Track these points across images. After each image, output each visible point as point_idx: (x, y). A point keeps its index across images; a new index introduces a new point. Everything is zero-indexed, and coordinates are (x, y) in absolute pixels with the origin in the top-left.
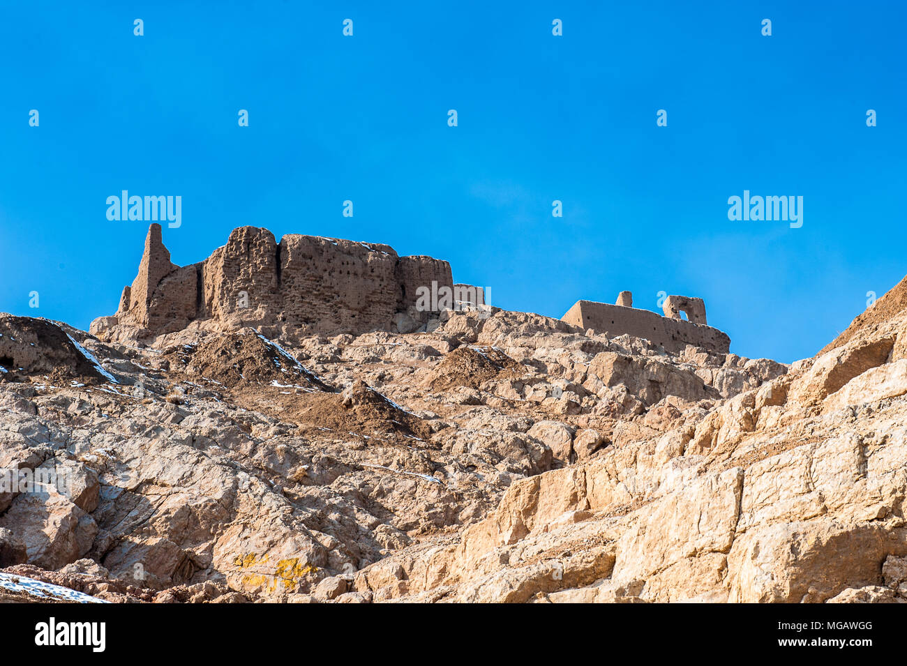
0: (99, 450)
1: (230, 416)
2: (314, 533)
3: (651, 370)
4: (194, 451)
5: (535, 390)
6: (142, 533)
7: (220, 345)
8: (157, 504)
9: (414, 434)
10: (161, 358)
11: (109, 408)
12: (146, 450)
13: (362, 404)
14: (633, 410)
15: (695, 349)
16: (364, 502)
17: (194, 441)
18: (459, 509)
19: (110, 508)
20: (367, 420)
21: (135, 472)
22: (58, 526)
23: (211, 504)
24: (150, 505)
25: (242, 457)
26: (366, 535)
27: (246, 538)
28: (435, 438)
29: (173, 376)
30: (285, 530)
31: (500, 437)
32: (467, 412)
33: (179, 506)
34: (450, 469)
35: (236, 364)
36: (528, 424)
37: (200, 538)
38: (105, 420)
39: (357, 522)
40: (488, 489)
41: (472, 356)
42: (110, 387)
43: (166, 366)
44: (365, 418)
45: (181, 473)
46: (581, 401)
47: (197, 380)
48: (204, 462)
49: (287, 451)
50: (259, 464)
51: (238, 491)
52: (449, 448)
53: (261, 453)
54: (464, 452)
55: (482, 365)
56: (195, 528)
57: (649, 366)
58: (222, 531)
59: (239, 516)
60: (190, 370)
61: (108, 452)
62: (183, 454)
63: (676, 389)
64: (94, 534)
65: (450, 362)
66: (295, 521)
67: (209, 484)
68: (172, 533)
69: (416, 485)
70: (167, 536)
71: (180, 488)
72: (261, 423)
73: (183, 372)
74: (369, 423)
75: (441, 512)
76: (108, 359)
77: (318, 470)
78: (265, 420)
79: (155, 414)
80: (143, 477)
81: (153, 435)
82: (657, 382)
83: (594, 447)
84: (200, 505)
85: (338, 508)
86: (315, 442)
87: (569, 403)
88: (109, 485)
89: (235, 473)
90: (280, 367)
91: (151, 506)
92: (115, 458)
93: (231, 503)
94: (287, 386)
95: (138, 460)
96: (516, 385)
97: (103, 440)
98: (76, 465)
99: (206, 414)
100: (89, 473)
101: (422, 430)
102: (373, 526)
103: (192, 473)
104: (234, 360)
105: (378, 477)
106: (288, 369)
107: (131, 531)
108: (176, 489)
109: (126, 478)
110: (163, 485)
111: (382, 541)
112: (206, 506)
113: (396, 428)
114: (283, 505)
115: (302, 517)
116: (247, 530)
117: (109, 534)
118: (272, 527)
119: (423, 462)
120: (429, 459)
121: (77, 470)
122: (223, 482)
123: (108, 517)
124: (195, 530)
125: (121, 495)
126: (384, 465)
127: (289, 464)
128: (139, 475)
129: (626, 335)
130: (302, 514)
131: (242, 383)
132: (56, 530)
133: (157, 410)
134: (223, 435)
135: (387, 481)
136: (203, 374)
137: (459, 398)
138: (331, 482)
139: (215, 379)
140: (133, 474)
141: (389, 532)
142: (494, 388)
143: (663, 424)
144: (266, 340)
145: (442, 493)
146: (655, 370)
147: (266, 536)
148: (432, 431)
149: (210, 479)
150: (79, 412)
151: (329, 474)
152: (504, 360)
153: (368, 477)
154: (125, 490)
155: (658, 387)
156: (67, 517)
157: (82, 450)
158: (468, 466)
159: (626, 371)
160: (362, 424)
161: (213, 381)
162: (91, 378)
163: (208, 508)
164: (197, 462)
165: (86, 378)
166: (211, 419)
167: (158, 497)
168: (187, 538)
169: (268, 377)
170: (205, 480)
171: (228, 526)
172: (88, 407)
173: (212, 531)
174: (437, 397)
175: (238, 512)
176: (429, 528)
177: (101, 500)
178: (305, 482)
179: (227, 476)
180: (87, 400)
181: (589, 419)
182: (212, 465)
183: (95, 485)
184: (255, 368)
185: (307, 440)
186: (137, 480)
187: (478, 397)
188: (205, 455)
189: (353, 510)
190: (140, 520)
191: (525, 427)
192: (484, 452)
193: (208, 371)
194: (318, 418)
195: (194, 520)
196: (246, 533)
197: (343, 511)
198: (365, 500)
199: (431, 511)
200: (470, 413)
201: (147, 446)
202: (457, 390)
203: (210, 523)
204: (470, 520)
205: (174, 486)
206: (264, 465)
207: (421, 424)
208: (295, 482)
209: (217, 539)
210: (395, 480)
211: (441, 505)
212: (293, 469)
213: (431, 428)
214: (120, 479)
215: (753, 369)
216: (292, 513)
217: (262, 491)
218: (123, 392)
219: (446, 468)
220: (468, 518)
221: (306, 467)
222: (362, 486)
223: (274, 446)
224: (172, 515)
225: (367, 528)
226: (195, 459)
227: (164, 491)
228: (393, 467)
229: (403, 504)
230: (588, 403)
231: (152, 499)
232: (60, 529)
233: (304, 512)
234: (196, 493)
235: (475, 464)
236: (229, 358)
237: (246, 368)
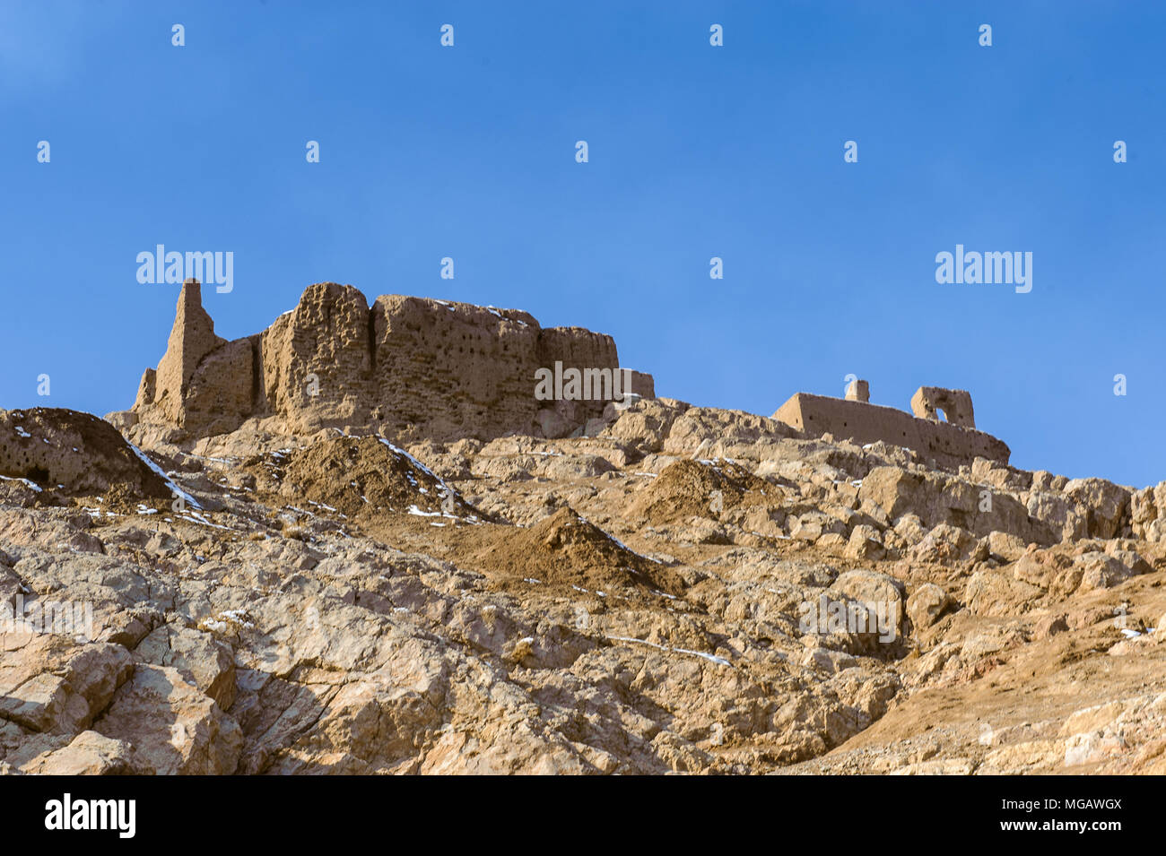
0: (228, 613)
1: (385, 559)
2: (580, 747)
3: (953, 493)
4: (373, 617)
5: (803, 523)
6: (309, 744)
7: (326, 453)
8: (326, 699)
9: (662, 590)
10: (242, 471)
11: (204, 547)
12: (297, 614)
13: (577, 543)
14: (972, 554)
15: (988, 464)
16: (625, 696)
17: (357, 599)
18: (772, 709)
19: (253, 705)
20: (588, 567)
21: (285, 648)
22: (193, 735)
23: (412, 699)
24: (314, 700)
25: (431, 624)
26: (641, 749)
27: (473, 754)
28: (694, 595)
29: (265, 497)
30: (535, 742)
31: (800, 595)
32: (724, 556)
33: (363, 702)
34: (738, 644)
35: (354, 481)
36: (830, 575)
37: (398, 753)
38: (216, 566)
39: (624, 727)
40: (807, 677)
41: (701, 472)
42: (194, 514)
43: (251, 483)
44: (586, 563)
45: (357, 650)
46: (883, 540)
47: (302, 505)
48: (392, 634)
49: (499, 616)
50: (459, 636)
51: (451, 679)
52: (719, 611)
53: (458, 619)
54: (746, 617)
55: (718, 486)
56: (390, 737)
57: (950, 487)
58: (431, 743)
59: (456, 719)
60: (287, 489)
61: (241, 617)
62: (357, 620)
63: (990, 523)
64: (239, 746)
65: (669, 480)
66: (547, 728)
67: (405, 669)
68: (355, 745)
69: (701, 670)
70: (347, 749)
71: (361, 674)
72: (433, 570)
73: (276, 493)
74: (591, 572)
75: (746, 713)
76: (174, 472)
77: (547, 644)
78: (438, 567)
79: (274, 556)
80: (299, 656)
81: (294, 590)
82: (963, 512)
83: (938, 611)
84: (396, 702)
85: (594, 706)
86: (528, 602)
87: (868, 543)
88: (246, 668)
89: (442, 651)
90: (417, 487)
91: (316, 701)
92: (252, 625)
93: (443, 698)
94: (433, 514)
95: (288, 629)
96: (775, 515)
97: (228, 598)
98: (201, 638)
99: (351, 556)
100: (221, 649)
101: (670, 583)
102: (650, 735)
103: (375, 650)
104: (349, 476)
105: (641, 657)
106: (429, 489)
107: (292, 741)
108: (353, 675)
109: (272, 658)
110: (332, 669)
111: (667, 758)
112: (404, 703)
113: (634, 580)
114: (524, 703)
115: (556, 721)
116: (473, 742)
117: (261, 747)
118: (514, 738)
119: (697, 633)
120: (703, 628)
121: (204, 645)
122: (427, 665)
123: (250, 718)
124: (388, 740)
125: (267, 684)
126: (637, 638)
127: (503, 635)
128: (292, 653)
129: (880, 442)
130: (553, 717)
131: (367, 509)
132: (191, 742)
133: (277, 549)
134: (399, 590)
135: (654, 663)
136: (308, 495)
137: (698, 536)
138: (569, 663)
139: (327, 503)
140: (282, 652)
141: (676, 745)
142: (742, 520)
143: (1045, 576)
144: (392, 447)
145: (743, 682)
146: (959, 495)
147: (505, 752)
148: (685, 585)
149: (405, 660)
150: (163, 553)
151: (564, 652)
152: (746, 479)
153: (624, 657)
154: (273, 677)
155: (963, 519)
156: (204, 720)
157: (200, 613)
158: (760, 640)
159: (915, 496)
160: (582, 573)
161: (325, 506)
162: (165, 500)
163: (408, 706)
164: (380, 633)
165: (157, 501)
166: (359, 565)
167: (326, 687)
168: (377, 753)
169: (403, 499)
170: (398, 662)
171: (440, 735)
172: (175, 545)
173: (415, 742)
174: (662, 533)
175: (454, 713)
176: (730, 737)
177: (240, 693)
178: (529, 663)
179: (430, 656)
180: (170, 533)
181: (910, 568)
182: (405, 639)
183: (230, 670)
184: (383, 488)
185: (515, 598)
186: (291, 661)
187: (722, 532)
188: (389, 621)
189: (616, 709)
190: (302, 724)
191: (827, 579)
192: (779, 618)
193: (315, 492)
194: (511, 564)
195: (388, 725)
196: (471, 747)
197: (603, 711)
198: (626, 691)
199: (732, 711)
200: (728, 556)
201: (299, 608)
202: (689, 520)
203: (412, 729)
204: (793, 725)
205: (350, 670)
206: (465, 637)
207: (666, 574)
208: (514, 664)
209: (425, 754)
210: (667, 663)
211: (744, 700)
212: (508, 644)
213: (683, 580)
214: (262, 659)
215: (1079, 492)
216: (539, 715)
217: (488, 681)
218: (214, 522)
219: (731, 642)
220: (788, 722)
221: (529, 640)
222: (619, 670)
223: (479, 607)
224: (354, 716)
225: (641, 737)
226: (376, 629)
227: (335, 678)
228: (652, 640)
229: (684, 699)
230: (893, 543)
231: (317, 691)
232: (196, 740)
233: (556, 714)
234: (386, 681)
235: (770, 636)
236: (343, 473)
237: (369, 487)
